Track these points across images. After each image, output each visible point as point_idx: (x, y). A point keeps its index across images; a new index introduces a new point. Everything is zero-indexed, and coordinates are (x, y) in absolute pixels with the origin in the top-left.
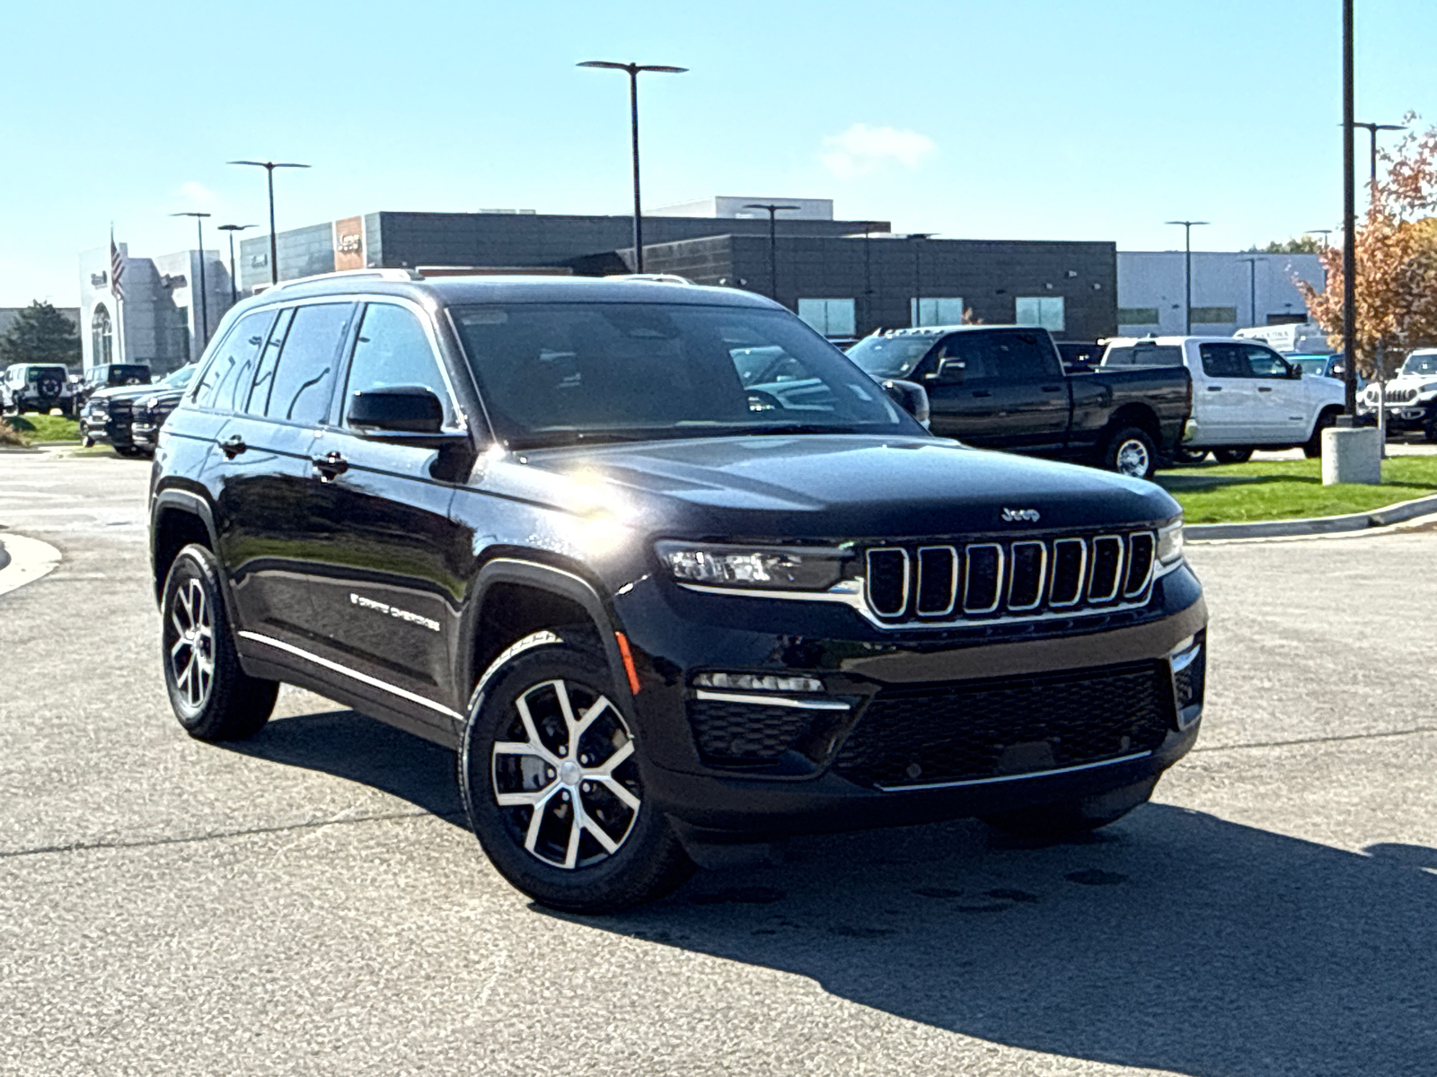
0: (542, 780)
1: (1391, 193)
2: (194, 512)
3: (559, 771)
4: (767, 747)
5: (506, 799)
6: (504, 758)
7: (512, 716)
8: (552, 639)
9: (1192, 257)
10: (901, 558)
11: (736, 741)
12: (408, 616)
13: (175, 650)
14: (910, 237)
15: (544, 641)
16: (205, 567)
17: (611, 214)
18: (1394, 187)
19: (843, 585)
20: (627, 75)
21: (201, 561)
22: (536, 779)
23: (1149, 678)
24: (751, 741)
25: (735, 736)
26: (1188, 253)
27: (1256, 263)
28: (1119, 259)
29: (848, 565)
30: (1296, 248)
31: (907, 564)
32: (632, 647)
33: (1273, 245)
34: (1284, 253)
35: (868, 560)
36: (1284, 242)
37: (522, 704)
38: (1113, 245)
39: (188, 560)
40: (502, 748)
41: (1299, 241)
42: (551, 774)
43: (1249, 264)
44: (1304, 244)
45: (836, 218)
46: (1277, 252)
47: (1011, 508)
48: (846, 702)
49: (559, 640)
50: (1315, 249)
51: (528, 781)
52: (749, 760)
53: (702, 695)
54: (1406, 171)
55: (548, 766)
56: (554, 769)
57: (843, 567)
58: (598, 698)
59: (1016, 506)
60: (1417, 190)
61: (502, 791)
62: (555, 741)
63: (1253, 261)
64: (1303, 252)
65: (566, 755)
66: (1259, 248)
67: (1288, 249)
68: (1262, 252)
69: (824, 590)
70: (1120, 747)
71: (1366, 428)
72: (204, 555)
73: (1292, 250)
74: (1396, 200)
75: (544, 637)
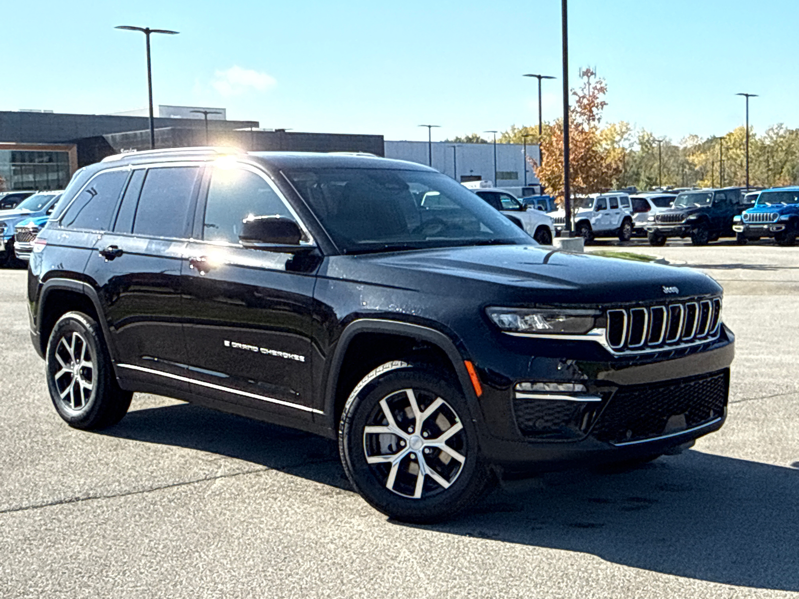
0: (394, 448)
1: (577, 113)
2: (82, 292)
3: (408, 442)
4: (555, 424)
5: (372, 460)
6: (370, 435)
7: (376, 410)
8: (405, 365)
9: (432, 145)
10: (622, 315)
11: (539, 420)
12: (274, 353)
13: (58, 376)
14: (277, 131)
15: (399, 366)
16: (88, 326)
17: (97, 114)
18: (579, 110)
19: (595, 331)
20: (144, 35)
21: (84, 322)
22: (390, 447)
23: (721, 378)
24: (547, 421)
25: (539, 418)
26: (430, 143)
27: (457, 148)
28: (385, 144)
29: (597, 320)
30: (469, 140)
31: (626, 318)
32: (477, 369)
33: (457, 138)
34: (463, 142)
35: (608, 316)
36: (463, 137)
37: (383, 404)
38: (382, 137)
39: (72, 321)
40: (369, 430)
41: (470, 137)
42: (402, 443)
43: (453, 149)
44: (473, 138)
45: (228, 119)
46: (460, 142)
47: (666, 286)
48: (598, 396)
49: (410, 366)
50: (479, 141)
51: (384, 448)
52: (545, 431)
53: (519, 396)
54: (585, 101)
55: (399, 439)
56: (405, 441)
57: (595, 322)
58: (436, 399)
59: (668, 285)
60: (591, 111)
61: (369, 456)
62: (406, 424)
63: (454, 147)
64: (473, 142)
65: (413, 432)
66: (450, 140)
67: (465, 141)
68: (452, 142)
69: (585, 334)
70: (709, 416)
71: (577, 238)
72: (85, 318)
73: (467, 142)
74: (580, 116)
75: (397, 365)
